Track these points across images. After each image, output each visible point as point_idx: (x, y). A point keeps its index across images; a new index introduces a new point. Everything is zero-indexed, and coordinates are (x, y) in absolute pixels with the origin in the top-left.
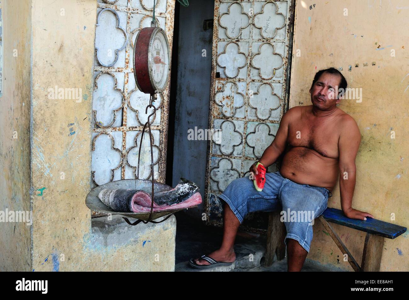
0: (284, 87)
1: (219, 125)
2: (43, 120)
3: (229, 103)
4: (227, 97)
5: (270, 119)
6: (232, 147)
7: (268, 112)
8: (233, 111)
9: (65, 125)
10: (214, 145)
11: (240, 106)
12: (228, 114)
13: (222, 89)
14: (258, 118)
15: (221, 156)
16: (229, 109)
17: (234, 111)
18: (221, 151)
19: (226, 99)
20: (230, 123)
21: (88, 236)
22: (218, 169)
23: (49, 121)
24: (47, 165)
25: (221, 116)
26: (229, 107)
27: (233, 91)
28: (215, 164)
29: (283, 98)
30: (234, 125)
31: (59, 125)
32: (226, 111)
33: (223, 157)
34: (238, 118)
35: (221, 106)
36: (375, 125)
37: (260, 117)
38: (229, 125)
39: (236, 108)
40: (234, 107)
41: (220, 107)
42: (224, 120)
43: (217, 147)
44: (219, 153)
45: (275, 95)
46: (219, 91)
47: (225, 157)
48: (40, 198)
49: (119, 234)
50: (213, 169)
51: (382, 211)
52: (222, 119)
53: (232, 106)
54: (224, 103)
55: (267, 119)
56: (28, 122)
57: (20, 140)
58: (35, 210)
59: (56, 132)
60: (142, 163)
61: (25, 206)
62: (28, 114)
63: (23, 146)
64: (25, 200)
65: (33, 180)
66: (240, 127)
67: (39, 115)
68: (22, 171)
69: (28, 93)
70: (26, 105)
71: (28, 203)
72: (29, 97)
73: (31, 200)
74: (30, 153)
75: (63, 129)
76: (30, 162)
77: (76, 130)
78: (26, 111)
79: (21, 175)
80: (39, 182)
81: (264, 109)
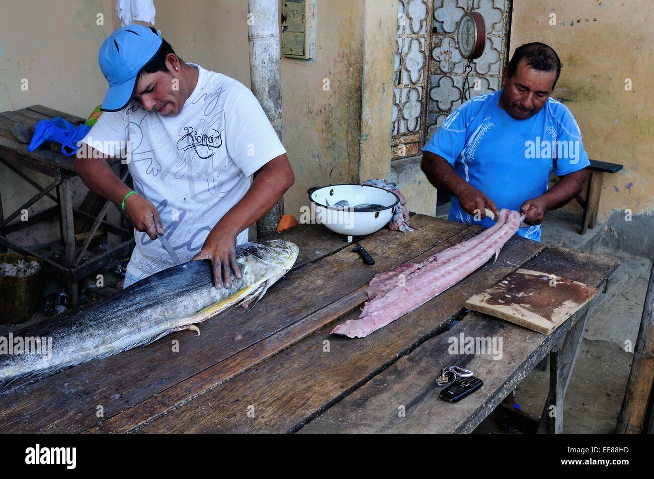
0: (504, 41)
1: (437, 81)
2: (370, 81)
3: (447, 59)
4: (445, 52)
5: (490, 73)
6: (450, 103)
7: (487, 66)
8: (451, 66)
9: (380, 84)
10: (431, 102)
11: (459, 61)
12: (445, 70)
13: (439, 44)
14: (478, 73)
15: (439, 112)
16: (447, 65)
17: (453, 66)
18: (438, 108)
19: (444, 54)
20: (448, 78)
21: (389, 175)
22: (436, 126)
23: (372, 82)
24: (370, 117)
25: (439, 72)
26: (448, 62)
27: (451, 45)
28: (433, 120)
29: (502, 52)
30: (453, 81)
31: (377, 86)
32: (444, 67)
33: (441, 113)
34: (456, 74)
35: (439, 61)
36: (595, 76)
37: (479, 71)
38: (446, 81)
39: (454, 64)
40: (453, 62)
41: (438, 63)
42: (442, 76)
43: (435, 103)
44: (436, 109)
45: (495, 49)
46: (437, 47)
47: (444, 113)
48: (365, 142)
49: (406, 174)
50: (431, 125)
51: (601, 155)
52: (440, 74)
53: (450, 62)
54: (442, 58)
55: (487, 74)
56: (358, 83)
57: (344, 98)
58: (363, 152)
59: (375, 90)
60: (411, 116)
61: (350, 151)
62: (359, 76)
63: (349, 103)
64: (350, 146)
65: (363, 128)
66: (459, 82)
67: (368, 78)
68: (346, 123)
69: (359, 60)
70: (355, 70)
71: (356, 148)
72: (360, 63)
73: (361, 145)
74: (361, 107)
75: (379, 88)
76: (360, 115)
77: (386, 88)
78: (356, 74)
79: (345, 126)
80: (365, 131)
81: (484, 64)
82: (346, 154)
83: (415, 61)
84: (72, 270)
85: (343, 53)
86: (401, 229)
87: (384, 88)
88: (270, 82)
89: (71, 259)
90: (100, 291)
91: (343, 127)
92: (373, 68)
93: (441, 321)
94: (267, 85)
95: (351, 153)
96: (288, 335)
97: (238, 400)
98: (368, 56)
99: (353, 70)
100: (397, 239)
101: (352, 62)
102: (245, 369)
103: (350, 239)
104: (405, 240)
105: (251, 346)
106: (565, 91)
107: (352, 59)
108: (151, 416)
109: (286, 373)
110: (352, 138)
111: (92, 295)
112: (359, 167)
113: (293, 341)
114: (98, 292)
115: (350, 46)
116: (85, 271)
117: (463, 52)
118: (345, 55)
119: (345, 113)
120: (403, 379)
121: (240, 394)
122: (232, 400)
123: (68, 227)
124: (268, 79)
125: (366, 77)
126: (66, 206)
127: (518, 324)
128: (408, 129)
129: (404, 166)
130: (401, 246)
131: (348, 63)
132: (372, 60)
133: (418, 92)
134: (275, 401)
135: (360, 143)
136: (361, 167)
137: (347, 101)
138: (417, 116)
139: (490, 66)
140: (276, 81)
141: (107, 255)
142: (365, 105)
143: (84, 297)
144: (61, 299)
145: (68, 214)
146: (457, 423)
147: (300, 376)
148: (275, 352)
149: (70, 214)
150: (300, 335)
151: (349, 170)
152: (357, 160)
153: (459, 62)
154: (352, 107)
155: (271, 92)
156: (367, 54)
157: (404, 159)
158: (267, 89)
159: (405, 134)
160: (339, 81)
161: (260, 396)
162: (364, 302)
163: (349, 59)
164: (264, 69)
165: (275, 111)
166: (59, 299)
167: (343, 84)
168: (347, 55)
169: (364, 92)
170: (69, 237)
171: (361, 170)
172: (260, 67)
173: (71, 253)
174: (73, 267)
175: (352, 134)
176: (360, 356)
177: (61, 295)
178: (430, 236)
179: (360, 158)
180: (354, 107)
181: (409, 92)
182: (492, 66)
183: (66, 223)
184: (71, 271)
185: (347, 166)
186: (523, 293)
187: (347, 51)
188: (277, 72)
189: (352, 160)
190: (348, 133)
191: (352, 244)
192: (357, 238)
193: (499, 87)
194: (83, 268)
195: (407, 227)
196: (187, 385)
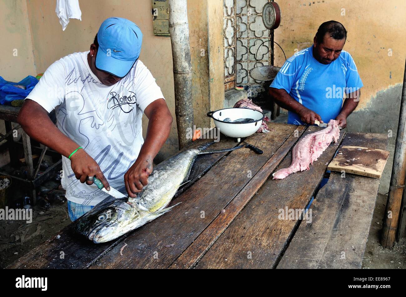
5: (263, 36)
6: (241, 56)
7: (261, 32)
8: (240, 34)
9: (217, 48)
14: (256, 37)
21: (224, 102)
23: (213, 47)
24: (214, 68)
30: (242, 42)
33: (237, 62)
34: (244, 38)
37: (257, 36)
39: (242, 32)
48: (212, 83)
53: (239, 31)
55: (261, 37)
56: (206, 48)
57: (197, 58)
58: (211, 89)
59: (215, 51)
60: (229, 65)
61: (203, 89)
62: (206, 44)
63: (200, 60)
64: (203, 86)
65: (210, 75)
66: (245, 43)
67: (211, 44)
68: (199, 72)
69: (205, 34)
70: (203, 40)
71: (207, 87)
72: (206, 36)
73: (210, 85)
74: (208, 62)
75: (217, 50)
76: (208, 67)
77: (220, 50)
78: (204, 43)
79: (198, 75)
80: (211, 76)
81: (259, 31)
82: (200, 91)
83: (230, 32)
84: (33, 181)
85: (195, 30)
86: (263, 132)
87: (219, 50)
88: (186, 51)
89: (32, 174)
90: (50, 193)
91: (197, 75)
92: (213, 39)
93: (319, 179)
94: (184, 53)
95: (203, 90)
96: (243, 197)
97: (243, 236)
98: (210, 32)
99: (202, 41)
100: (263, 137)
101: (201, 36)
102: (233, 219)
103: (239, 140)
104: (269, 137)
105: (227, 206)
106: (308, 44)
107: (201, 34)
108: (201, 253)
109: (257, 217)
110: (204, 81)
111: (45, 196)
112: (209, 99)
113: (248, 200)
114: (49, 193)
115: (199, 26)
116: (40, 181)
117: (267, 26)
118: (196, 32)
119: (198, 66)
120: (322, 212)
121: (241, 233)
122: (239, 236)
123: (28, 154)
124: (185, 49)
125: (210, 44)
126: (27, 141)
127: (361, 175)
128: (229, 73)
129: (230, 95)
130: (269, 141)
131: (198, 36)
132: (212, 34)
133: (233, 51)
134: (263, 233)
135: (209, 84)
136: (211, 99)
137: (199, 59)
138: (232, 65)
139: (263, 32)
140: (188, 50)
141: (52, 169)
142: (211, 61)
143: (40, 198)
144: (26, 200)
145: (28, 146)
146: (367, 229)
147: (267, 218)
148: (242, 207)
149: (29, 145)
150: (249, 197)
151: (203, 101)
152: (208, 94)
153: (245, 31)
154: (202, 63)
155: (186, 57)
156: (210, 30)
157: (228, 92)
158: (184, 55)
159: (227, 77)
160: (193, 48)
161: (253, 232)
162: (272, 174)
163: (198, 34)
164: (182, 44)
165: (189, 68)
166: (26, 201)
167: (195, 49)
168: (197, 32)
169: (210, 53)
170: (30, 160)
171: (210, 100)
172: (179, 43)
173: (31, 170)
174: (33, 179)
175: (203, 79)
176: (291, 203)
177: (26, 198)
178: (281, 134)
179: (210, 92)
180: (204, 63)
181: (228, 51)
182: (264, 32)
183: (26, 152)
184: (31, 182)
185: (201, 98)
186: (354, 158)
187: (197, 29)
188: (189, 45)
189: (205, 94)
190: (201, 79)
191: (240, 143)
192: (243, 139)
193: (269, 44)
194: (38, 179)
195: (266, 130)
196: (207, 232)
